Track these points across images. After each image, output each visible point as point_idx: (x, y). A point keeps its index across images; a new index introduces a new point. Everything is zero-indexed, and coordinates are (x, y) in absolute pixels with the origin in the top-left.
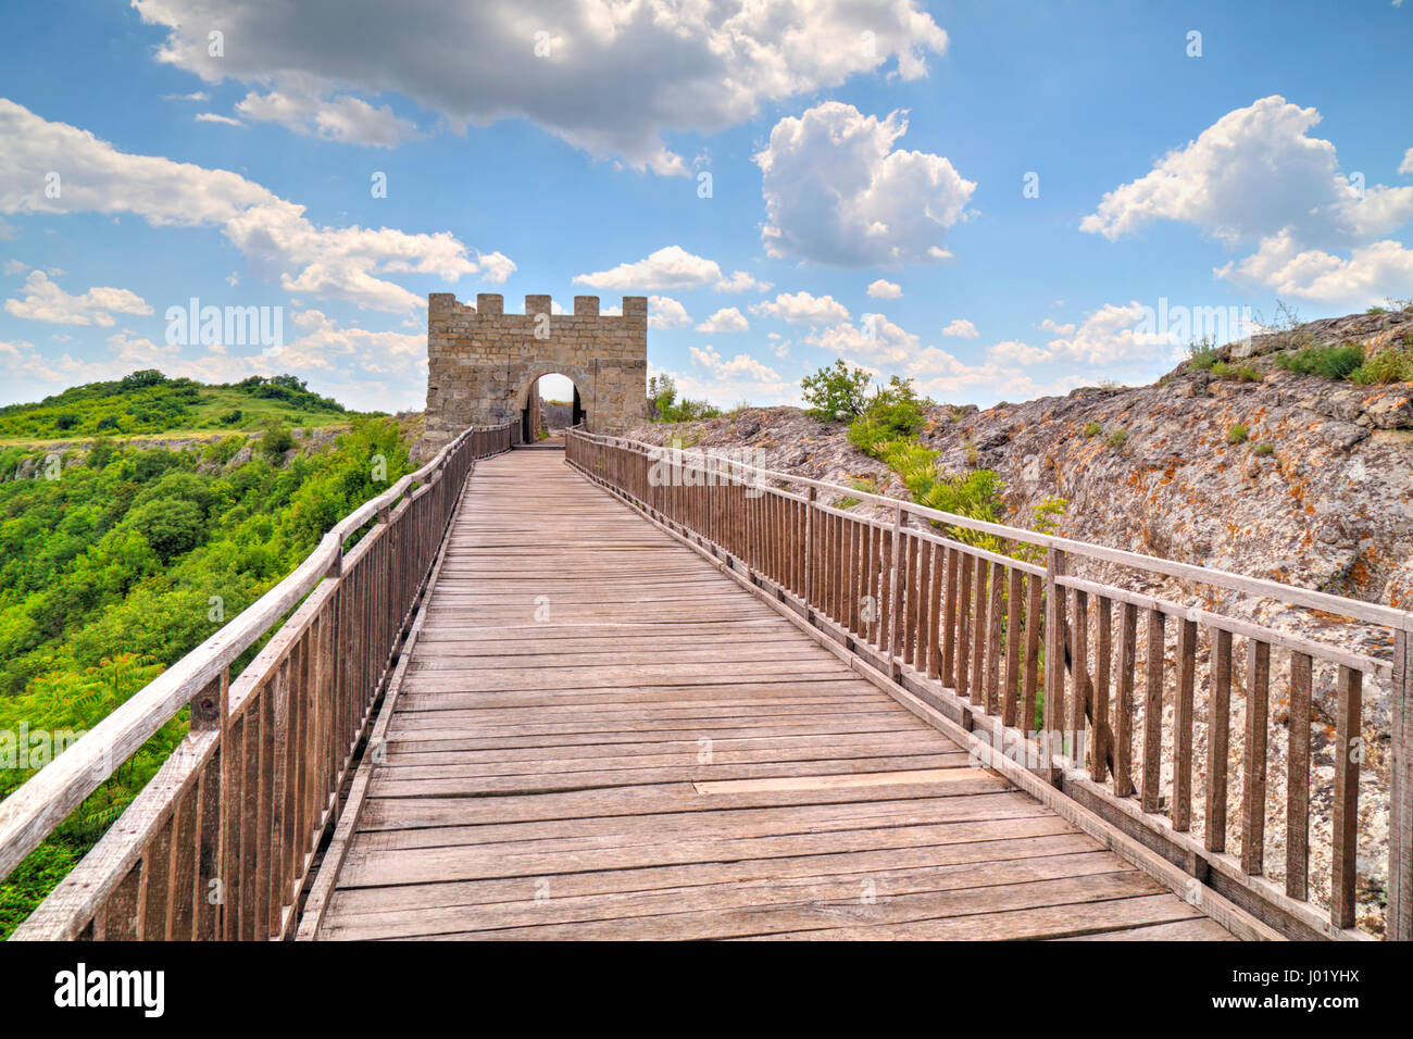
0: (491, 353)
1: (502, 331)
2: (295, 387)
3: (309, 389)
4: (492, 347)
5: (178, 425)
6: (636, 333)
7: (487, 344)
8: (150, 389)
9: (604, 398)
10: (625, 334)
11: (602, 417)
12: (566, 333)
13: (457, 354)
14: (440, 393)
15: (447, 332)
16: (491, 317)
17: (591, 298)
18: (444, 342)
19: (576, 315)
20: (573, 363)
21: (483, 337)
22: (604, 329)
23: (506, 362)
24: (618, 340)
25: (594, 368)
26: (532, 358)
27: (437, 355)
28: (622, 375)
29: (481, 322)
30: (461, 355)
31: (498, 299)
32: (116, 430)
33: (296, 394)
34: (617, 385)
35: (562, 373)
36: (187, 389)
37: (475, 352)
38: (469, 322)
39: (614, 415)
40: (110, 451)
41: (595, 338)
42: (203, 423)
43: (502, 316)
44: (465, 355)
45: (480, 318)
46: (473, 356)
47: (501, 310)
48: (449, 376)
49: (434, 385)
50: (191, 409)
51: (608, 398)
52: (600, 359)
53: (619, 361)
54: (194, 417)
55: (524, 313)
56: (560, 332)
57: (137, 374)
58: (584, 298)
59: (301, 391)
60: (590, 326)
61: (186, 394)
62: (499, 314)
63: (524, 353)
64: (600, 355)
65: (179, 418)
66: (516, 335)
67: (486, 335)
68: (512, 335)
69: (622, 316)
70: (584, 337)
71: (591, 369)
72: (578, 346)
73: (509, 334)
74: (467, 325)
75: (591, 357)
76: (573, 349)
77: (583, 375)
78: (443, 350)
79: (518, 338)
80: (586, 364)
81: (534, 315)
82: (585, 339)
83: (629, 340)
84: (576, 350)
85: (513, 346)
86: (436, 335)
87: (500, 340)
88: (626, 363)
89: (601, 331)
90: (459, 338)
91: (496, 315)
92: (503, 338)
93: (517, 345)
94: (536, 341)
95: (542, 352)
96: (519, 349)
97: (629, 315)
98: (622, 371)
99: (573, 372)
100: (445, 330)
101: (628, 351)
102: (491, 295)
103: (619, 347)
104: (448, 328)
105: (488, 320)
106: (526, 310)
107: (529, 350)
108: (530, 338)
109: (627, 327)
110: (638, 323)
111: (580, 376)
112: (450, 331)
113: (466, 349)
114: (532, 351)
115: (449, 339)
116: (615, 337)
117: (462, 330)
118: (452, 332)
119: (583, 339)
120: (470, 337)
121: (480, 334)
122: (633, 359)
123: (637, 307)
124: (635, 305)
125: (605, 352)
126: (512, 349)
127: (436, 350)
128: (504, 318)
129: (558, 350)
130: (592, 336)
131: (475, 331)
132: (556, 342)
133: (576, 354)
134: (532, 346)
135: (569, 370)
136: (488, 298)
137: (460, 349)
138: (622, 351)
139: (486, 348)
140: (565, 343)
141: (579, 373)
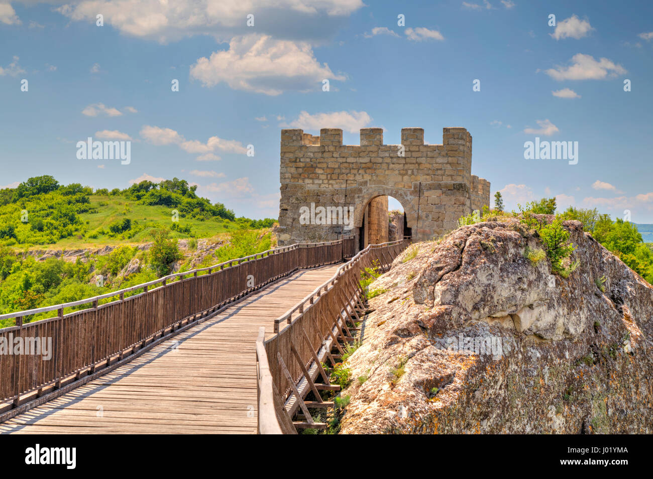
0: (331, 179)
1: (341, 160)
4: (333, 174)
6: (454, 160)
7: (329, 171)
9: (427, 216)
10: (445, 160)
11: (426, 234)
12: (395, 160)
13: (303, 180)
14: (289, 213)
15: (295, 162)
16: (332, 148)
17: (415, 130)
18: (293, 170)
20: (400, 186)
21: (325, 165)
22: (427, 157)
23: (343, 186)
24: (440, 166)
25: (419, 191)
26: (366, 182)
27: (288, 181)
28: (443, 196)
29: (323, 152)
30: (307, 181)
31: (338, 133)
34: (439, 206)
35: (392, 195)
37: (318, 178)
38: (314, 153)
39: (436, 232)
41: (419, 164)
43: (341, 147)
44: (311, 181)
45: (322, 149)
46: (316, 181)
47: (340, 142)
48: (297, 199)
49: (285, 207)
51: (430, 217)
52: (424, 183)
53: (440, 185)
55: (358, 145)
56: (389, 160)
58: (410, 129)
60: (414, 154)
62: (339, 146)
63: (359, 178)
64: (423, 179)
66: (353, 163)
67: (327, 163)
68: (349, 163)
69: (442, 145)
70: (411, 164)
71: (416, 191)
72: (404, 172)
73: (346, 162)
74: (312, 155)
75: (416, 181)
76: (400, 174)
77: (409, 197)
78: (292, 177)
79: (354, 166)
80: (411, 187)
81: (367, 146)
82: (410, 165)
83: (448, 166)
84: (403, 175)
85: (350, 173)
86: (287, 164)
87: (339, 168)
88: (446, 186)
89: (424, 158)
90: (305, 167)
91: (336, 146)
92: (342, 166)
93: (353, 171)
94: (369, 168)
95: (374, 178)
96: (355, 175)
97: (448, 144)
98: (443, 193)
99: (401, 195)
100: (294, 160)
101: (448, 176)
102: (332, 130)
103: (439, 172)
104: (296, 158)
105: (329, 151)
106: (361, 142)
107: (363, 176)
108: (364, 165)
109: (447, 154)
110: (456, 151)
111: (406, 198)
112: (298, 161)
113: (311, 176)
114: (365, 177)
115: (297, 168)
116: (436, 163)
117: (308, 160)
118: (300, 161)
119: (409, 165)
120: (315, 165)
121: (323, 162)
122: (453, 182)
123: (456, 137)
124: (453, 135)
125: (428, 177)
126: (349, 175)
127: (287, 177)
128: (342, 149)
129: (388, 175)
130: (417, 163)
131: (318, 161)
132: (386, 168)
133: (403, 178)
134: (366, 173)
135: (397, 192)
136: (329, 133)
137: (306, 176)
138: (442, 175)
139: (327, 175)
140: (393, 169)
141: (406, 196)
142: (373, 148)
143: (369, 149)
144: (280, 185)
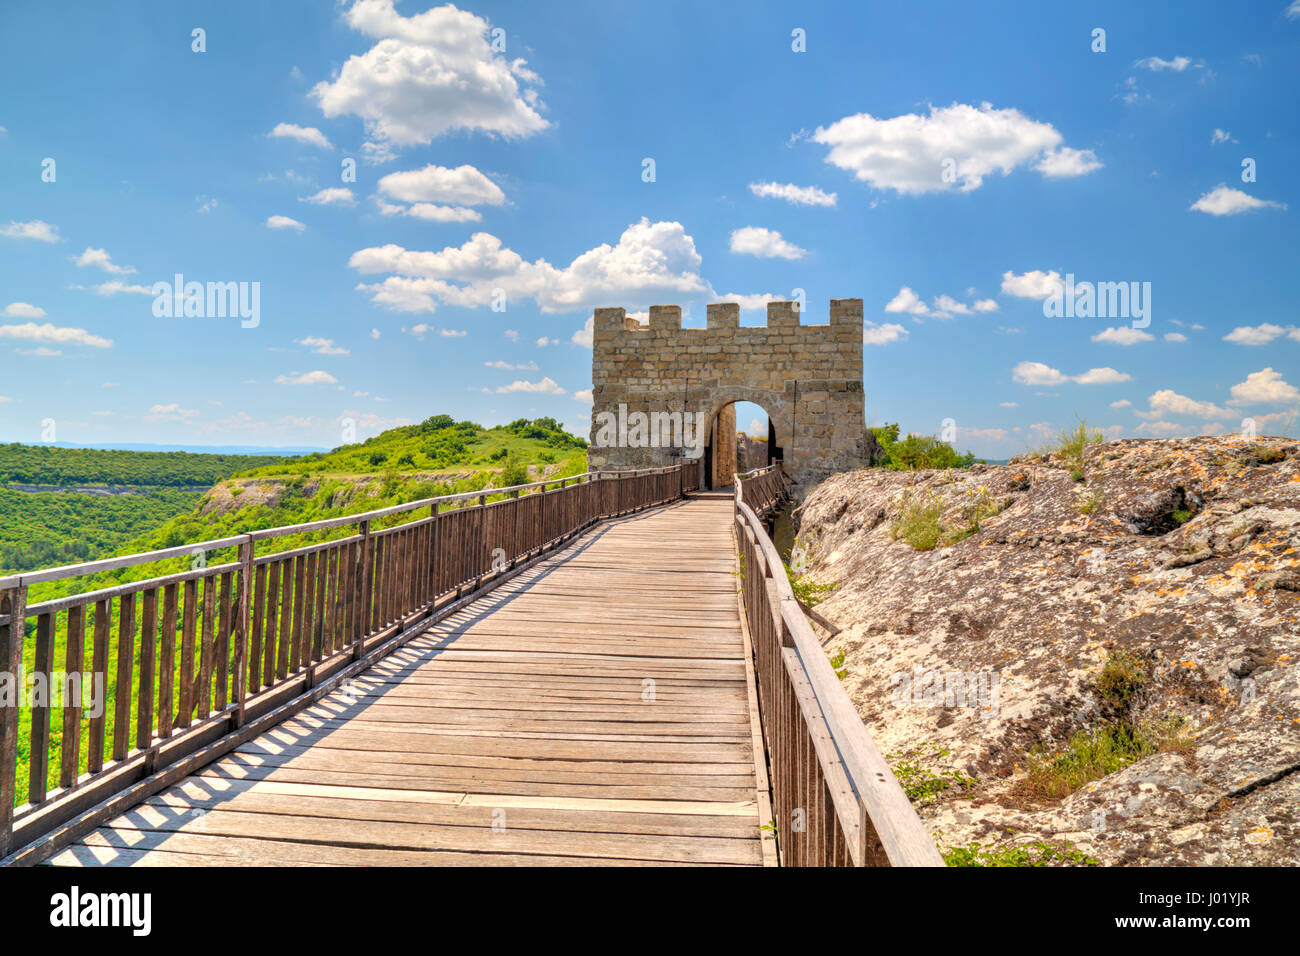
0: (665, 377)
1: (679, 350)
2: (553, 428)
3: (564, 429)
4: (667, 371)
5: (458, 461)
6: (847, 347)
7: (660, 367)
8: (441, 431)
9: (806, 431)
10: (832, 347)
11: (804, 457)
12: (758, 348)
13: (625, 379)
15: (614, 353)
16: (666, 334)
17: (789, 305)
18: (610, 366)
19: (770, 327)
20: (765, 387)
21: (656, 358)
22: (806, 343)
23: (683, 388)
24: (825, 357)
25: (793, 393)
26: (715, 381)
27: (603, 382)
28: (830, 401)
29: (653, 339)
30: (631, 381)
31: (675, 311)
32: (410, 465)
33: (553, 434)
34: (824, 415)
35: (753, 400)
36: (468, 430)
37: (646, 376)
38: (640, 340)
39: (818, 454)
40: (396, 484)
41: (794, 354)
42: (477, 460)
43: (678, 331)
44: (636, 381)
45: (652, 334)
46: (644, 381)
47: (677, 324)
48: (616, 407)
50: (469, 448)
51: (811, 431)
52: (801, 382)
53: (825, 384)
54: (471, 455)
55: (704, 327)
56: (749, 349)
57: (432, 419)
58: (781, 304)
59: (558, 431)
60: (787, 340)
61: (467, 435)
62: (677, 329)
63: (705, 376)
64: (800, 376)
65: (459, 455)
66: (696, 354)
67: (659, 355)
68: (691, 354)
69: (829, 325)
70: (781, 353)
71: (789, 394)
72: (772, 365)
73: (687, 353)
74: (637, 343)
75: (790, 378)
76: (765, 369)
77: (779, 403)
78: (609, 376)
79: (698, 358)
80: (781, 388)
81: (717, 329)
82: (782, 356)
83: (838, 355)
84: (770, 370)
85: (692, 368)
86: (602, 357)
87: (676, 361)
88: (835, 386)
89: (802, 345)
90: (627, 361)
91: (672, 330)
92: (680, 358)
93: (696, 366)
94: (720, 361)
95: (728, 375)
96: (699, 371)
97: (838, 324)
98: (830, 396)
99: (767, 399)
100: (612, 351)
101: (838, 370)
102: (666, 308)
103: (825, 365)
104: (615, 348)
105: (662, 338)
106: (708, 324)
107: (711, 372)
108: (712, 357)
109: (836, 338)
110: (850, 333)
111: (774, 404)
112: (618, 352)
113: (636, 373)
114: (713, 373)
115: (616, 362)
116: (820, 352)
117: (632, 351)
118: (620, 353)
119: (778, 356)
120: (641, 358)
121: (652, 354)
122: (845, 380)
123: (850, 312)
124: (846, 310)
125: (807, 372)
126: (690, 371)
127: (602, 375)
128: (681, 334)
129: (747, 370)
130: (790, 352)
131: (646, 351)
132: (745, 361)
133: (769, 375)
134: (715, 368)
135: (761, 395)
136: (663, 311)
137: (629, 374)
138: (829, 370)
139: (659, 372)
140: (754, 362)
141: (775, 401)
142: (726, 332)
143: (719, 333)
144: (593, 387)
